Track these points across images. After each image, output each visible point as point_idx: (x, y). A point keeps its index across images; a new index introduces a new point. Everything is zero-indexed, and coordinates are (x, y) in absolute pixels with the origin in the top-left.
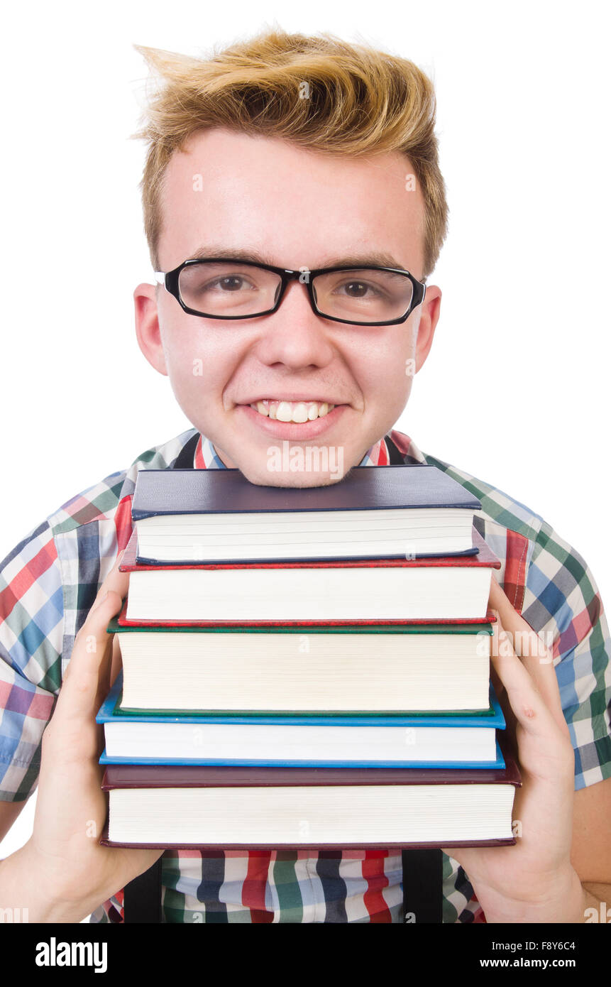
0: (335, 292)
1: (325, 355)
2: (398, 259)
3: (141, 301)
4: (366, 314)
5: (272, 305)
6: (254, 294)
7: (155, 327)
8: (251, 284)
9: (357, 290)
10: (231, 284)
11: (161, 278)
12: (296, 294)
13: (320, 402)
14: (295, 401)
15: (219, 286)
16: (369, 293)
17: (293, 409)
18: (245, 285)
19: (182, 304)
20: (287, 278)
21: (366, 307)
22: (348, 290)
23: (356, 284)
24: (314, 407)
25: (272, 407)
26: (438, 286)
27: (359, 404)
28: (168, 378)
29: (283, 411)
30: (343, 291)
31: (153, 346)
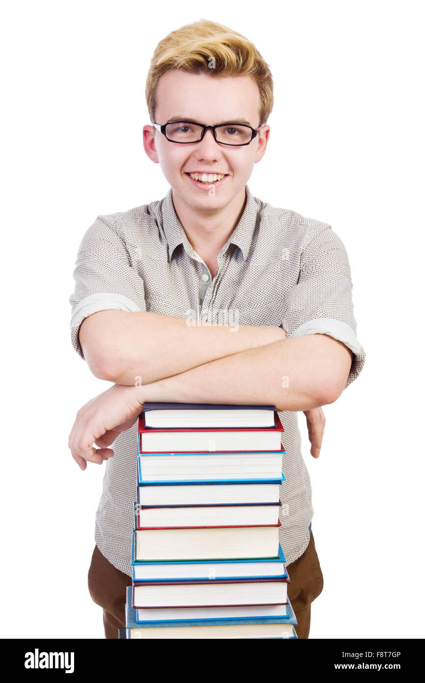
0: (223, 132)
1: (219, 156)
3: (146, 132)
4: (235, 140)
5: (200, 138)
6: (193, 134)
7: (153, 141)
8: (192, 129)
9: (232, 131)
10: (185, 130)
13: (218, 174)
14: (208, 173)
16: (237, 132)
18: (190, 130)
19: (167, 138)
20: (205, 128)
21: (236, 138)
22: (229, 132)
23: (232, 129)
24: (215, 176)
28: (159, 164)
30: (227, 132)
31: (151, 151)
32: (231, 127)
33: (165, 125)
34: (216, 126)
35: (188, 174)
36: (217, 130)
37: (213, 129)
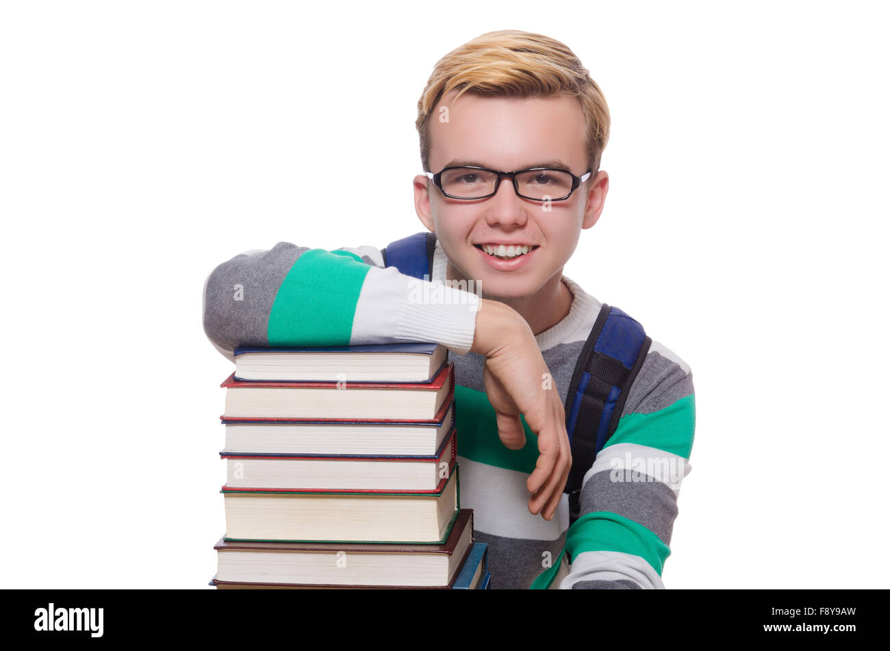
2: (565, 162)
11: (431, 176)
12: (507, 184)
13: (522, 245)
14: (507, 245)
15: (464, 179)
17: (507, 249)
20: (500, 176)
25: (495, 248)
26: (606, 171)
27: (543, 244)
29: (501, 251)
32: (541, 174)
33: (440, 173)
34: (519, 172)
35: (479, 247)
36: (518, 177)
37: (512, 176)
